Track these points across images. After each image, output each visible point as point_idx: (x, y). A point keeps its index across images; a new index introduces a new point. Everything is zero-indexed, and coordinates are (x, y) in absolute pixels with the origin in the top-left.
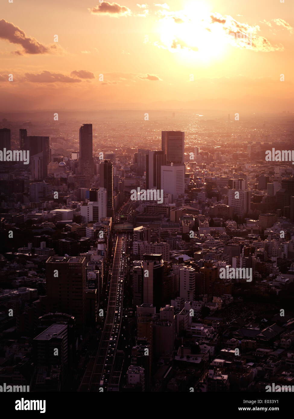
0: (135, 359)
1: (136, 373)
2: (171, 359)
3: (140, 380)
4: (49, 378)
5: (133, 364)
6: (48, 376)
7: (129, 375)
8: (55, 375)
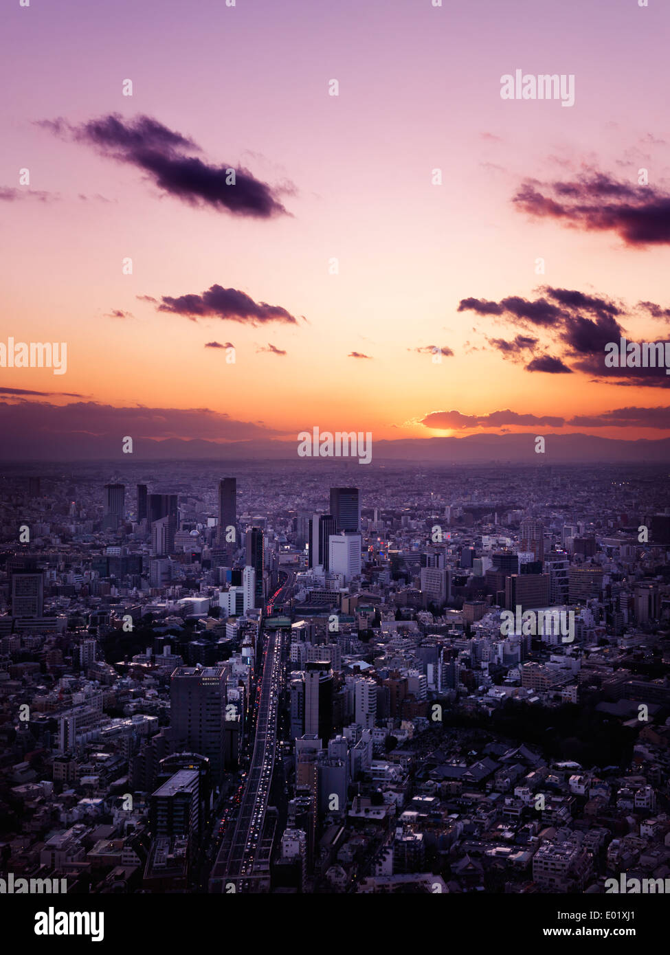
0: (292, 818)
1: (294, 840)
2: (343, 816)
3: (300, 851)
4: (171, 856)
5: (289, 827)
6: (169, 853)
7: (285, 844)
8: (180, 851)
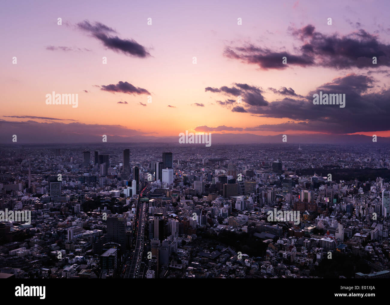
0: (150, 266)
1: (151, 273)
2: (168, 267)
3: (153, 277)
4: (108, 276)
5: (149, 269)
6: (107, 275)
7: (147, 274)
8: (111, 274)
